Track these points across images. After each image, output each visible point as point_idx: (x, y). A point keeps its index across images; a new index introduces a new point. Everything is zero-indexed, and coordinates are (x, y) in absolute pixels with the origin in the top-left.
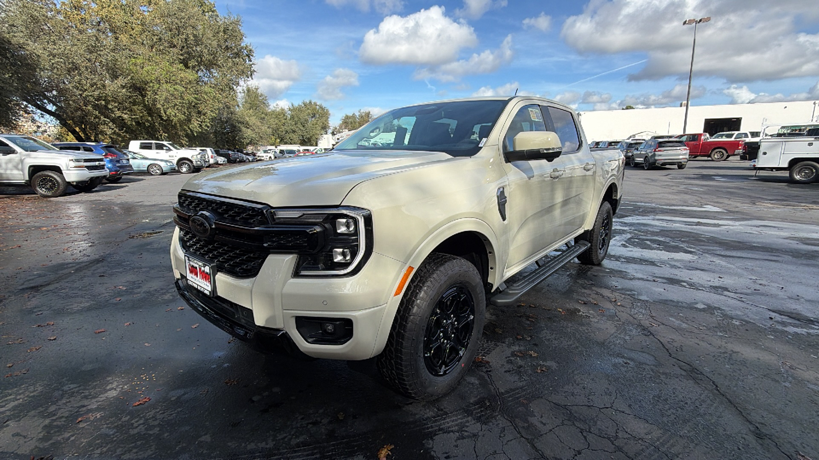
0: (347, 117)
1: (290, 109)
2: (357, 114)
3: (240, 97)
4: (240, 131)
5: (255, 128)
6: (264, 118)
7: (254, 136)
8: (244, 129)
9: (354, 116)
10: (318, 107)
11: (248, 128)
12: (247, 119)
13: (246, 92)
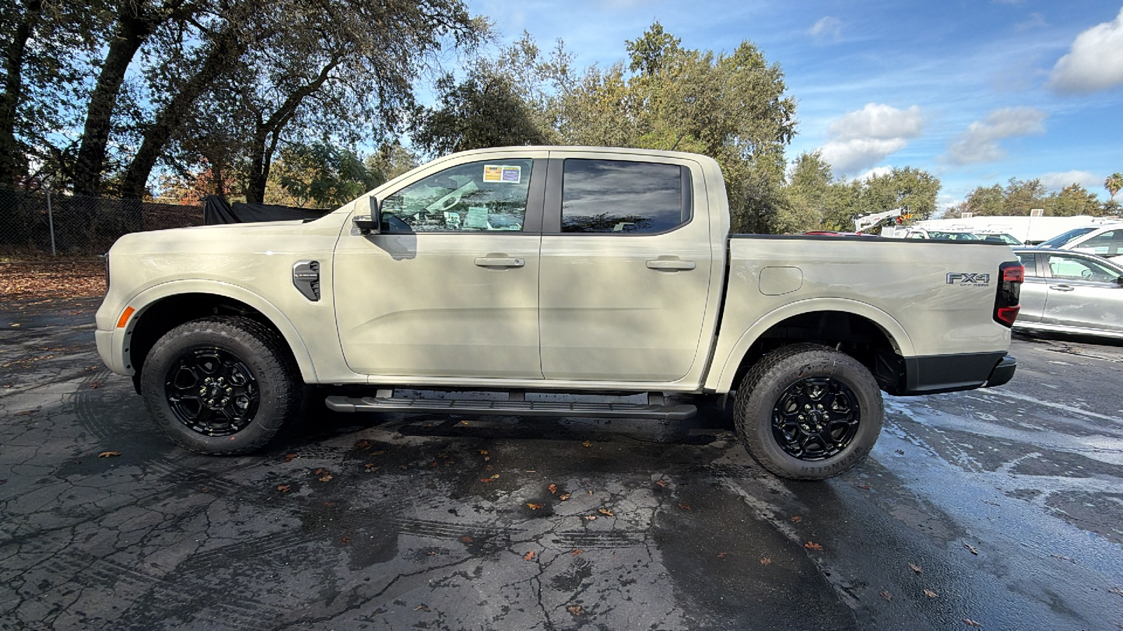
0: (981, 192)
1: (869, 181)
2: (1005, 185)
3: (790, 169)
4: (776, 214)
5: (797, 209)
6: (819, 196)
7: (793, 220)
8: (780, 211)
9: (996, 190)
10: (919, 177)
11: (787, 210)
12: (789, 197)
13: (801, 161)
